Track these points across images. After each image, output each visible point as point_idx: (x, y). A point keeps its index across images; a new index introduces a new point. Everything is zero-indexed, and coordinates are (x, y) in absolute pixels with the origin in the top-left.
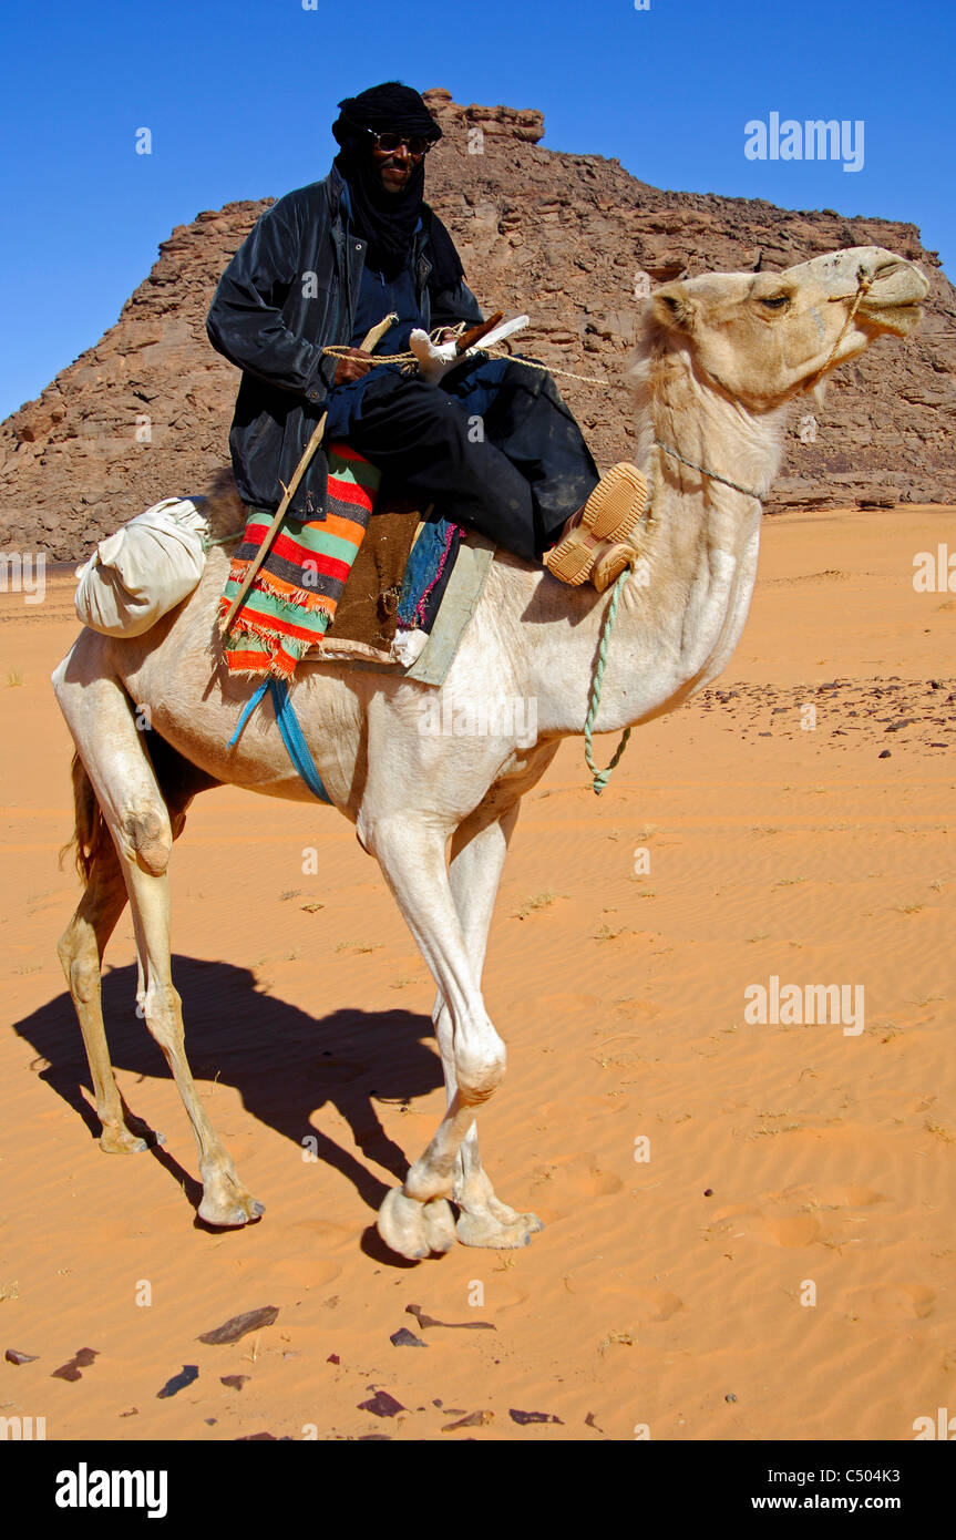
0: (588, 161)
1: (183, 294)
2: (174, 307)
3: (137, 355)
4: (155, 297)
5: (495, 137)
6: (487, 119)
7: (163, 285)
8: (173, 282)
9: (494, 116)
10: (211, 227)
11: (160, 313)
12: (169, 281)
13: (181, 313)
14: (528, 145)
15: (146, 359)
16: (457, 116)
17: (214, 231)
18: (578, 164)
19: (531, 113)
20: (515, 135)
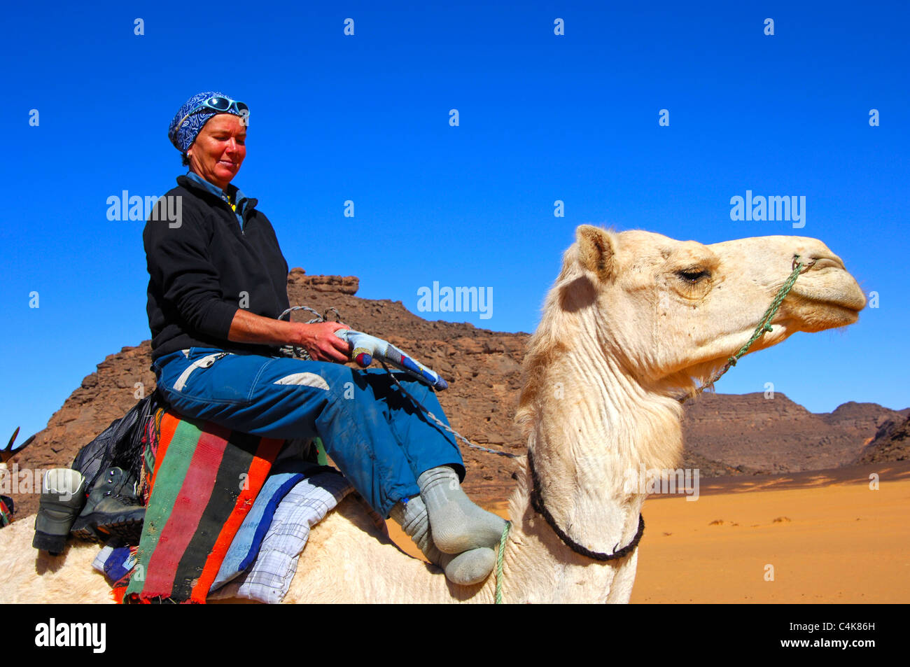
0: (380, 303)
1: (97, 393)
2: (90, 400)
3: (64, 427)
4: (80, 395)
5: (326, 293)
6: (322, 283)
7: (88, 388)
8: (94, 386)
9: (326, 281)
10: (126, 355)
11: (81, 404)
12: (91, 386)
13: (93, 403)
14: (346, 296)
15: (67, 428)
16: (305, 282)
17: (127, 357)
18: (374, 306)
19: (351, 278)
20: (340, 291)
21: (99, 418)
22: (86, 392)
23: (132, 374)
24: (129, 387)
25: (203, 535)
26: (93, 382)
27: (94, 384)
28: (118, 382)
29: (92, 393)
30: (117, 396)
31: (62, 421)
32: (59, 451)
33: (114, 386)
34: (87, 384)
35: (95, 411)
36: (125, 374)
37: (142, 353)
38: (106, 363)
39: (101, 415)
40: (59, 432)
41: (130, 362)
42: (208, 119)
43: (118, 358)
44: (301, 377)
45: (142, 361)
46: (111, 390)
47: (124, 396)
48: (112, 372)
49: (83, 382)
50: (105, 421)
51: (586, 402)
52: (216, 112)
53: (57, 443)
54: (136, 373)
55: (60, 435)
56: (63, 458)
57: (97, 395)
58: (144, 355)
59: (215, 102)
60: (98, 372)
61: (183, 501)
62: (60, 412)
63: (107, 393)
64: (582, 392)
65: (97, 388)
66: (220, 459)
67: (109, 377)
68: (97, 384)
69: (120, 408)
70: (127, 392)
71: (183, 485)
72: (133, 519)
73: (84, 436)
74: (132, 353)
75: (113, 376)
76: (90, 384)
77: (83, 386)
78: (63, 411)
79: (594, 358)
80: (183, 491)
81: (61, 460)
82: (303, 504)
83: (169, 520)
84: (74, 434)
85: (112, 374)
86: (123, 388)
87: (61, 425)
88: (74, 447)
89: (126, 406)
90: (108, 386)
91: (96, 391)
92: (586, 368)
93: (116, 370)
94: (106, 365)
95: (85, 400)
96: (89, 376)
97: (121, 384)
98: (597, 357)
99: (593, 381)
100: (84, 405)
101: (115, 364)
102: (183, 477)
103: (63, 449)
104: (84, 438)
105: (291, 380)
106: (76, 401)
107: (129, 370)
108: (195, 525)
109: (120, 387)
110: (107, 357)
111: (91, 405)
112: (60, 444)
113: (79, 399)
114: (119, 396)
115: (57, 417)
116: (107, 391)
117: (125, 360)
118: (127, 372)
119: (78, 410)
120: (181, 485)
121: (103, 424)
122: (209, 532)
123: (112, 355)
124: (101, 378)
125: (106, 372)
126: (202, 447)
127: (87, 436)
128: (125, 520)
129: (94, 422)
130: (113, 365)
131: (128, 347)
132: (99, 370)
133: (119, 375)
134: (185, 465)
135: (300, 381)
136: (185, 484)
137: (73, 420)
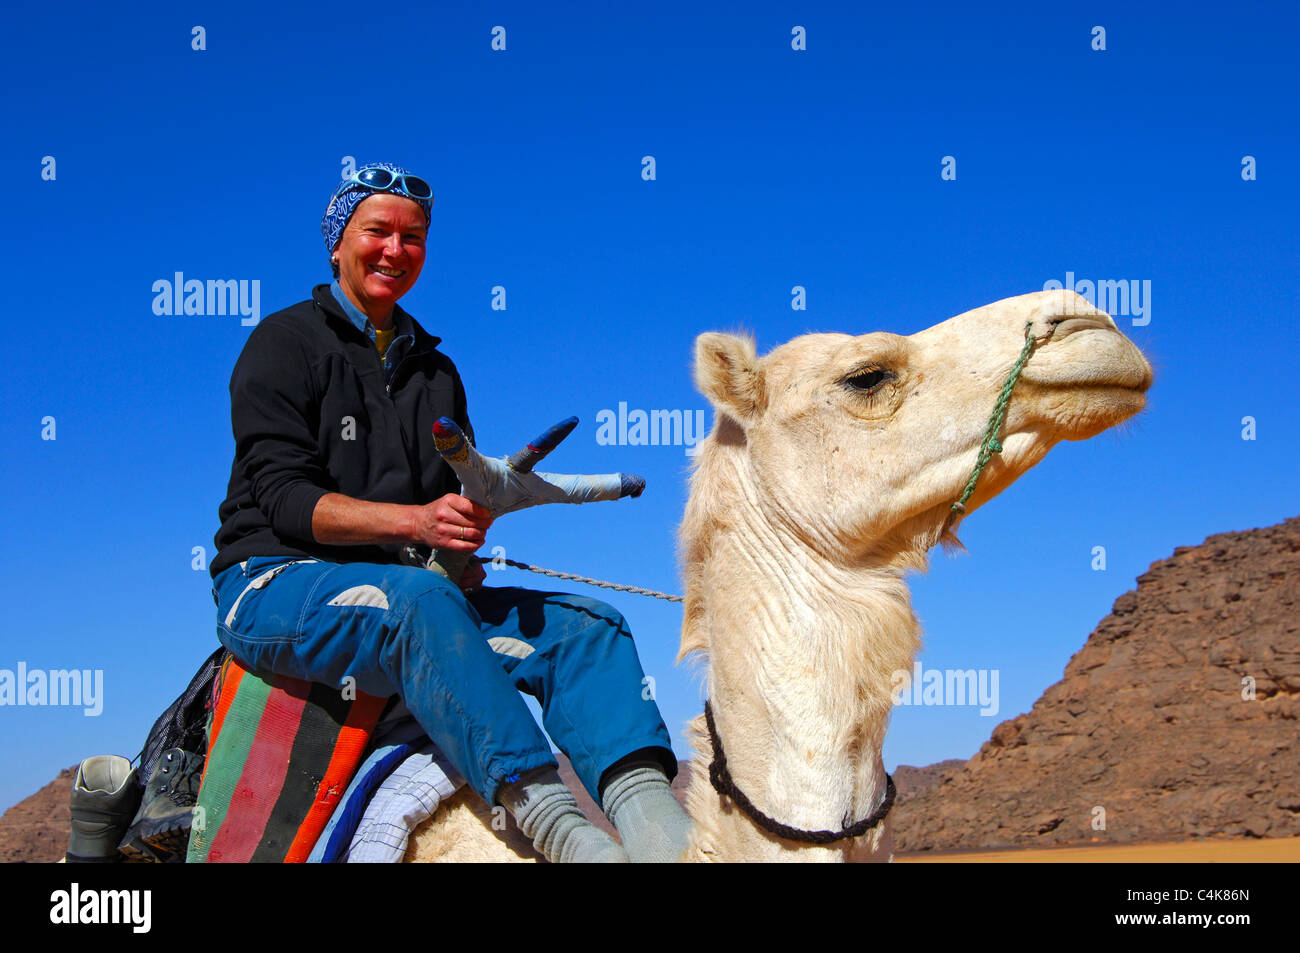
21: (1139, 662)
22: (1118, 621)
23: (1189, 591)
24: (1186, 612)
25: (270, 846)
26: (1129, 605)
27: (1130, 608)
28: (1168, 603)
29: (1127, 623)
30: (1168, 626)
31: (1085, 668)
32: (1079, 714)
33: (1163, 610)
34: (1120, 608)
35: (1133, 651)
36: (1179, 591)
37: (1205, 556)
38: (1149, 574)
39: (1142, 657)
40: (1080, 684)
41: (1187, 570)
42: (359, 202)
43: (1171, 566)
44: (357, 594)
45: (1204, 569)
46: (1158, 617)
47: (1177, 626)
48: (1160, 588)
49: (1115, 605)
50: (1148, 666)
51: (764, 604)
52: (370, 192)
53: (1076, 701)
54: (1196, 588)
55: (1081, 688)
56: (1085, 724)
57: (1136, 626)
58: (1209, 558)
59: (370, 176)
60: (1138, 590)
61: (243, 795)
62: (1082, 653)
63: (1150, 622)
64: (756, 590)
65: (1135, 614)
66: (296, 727)
67: (1154, 596)
68: (1135, 608)
69: (1172, 645)
70: (1181, 620)
71: (244, 771)
72: (180, 828)
73: (1117, 690)
74: (1189, 557)
75: (1160, 595)
76: (1125, 608)
77: (1115, 612)
78: (1086, 652)
79: (762, 535)
80: (244, 780)
81: (1082, 728)
82: (404, 790)
83: (223, 826)
84: (1102, 687)
85: (1159, 592)
86: (1178, 613)
87: (1082, 673)
88: (1102, 708)
89: (1181, 642)
90: (1153, 610)
91: (1135, 619)
92: (755, 553)
93: (1165, 585)
94: (1150, 578)
95: (1118, 634)
96: (1123, 596)
97: (1173, 607)
98: (765, 533)
99: (769, 570)
100: (1117, 641)
101: (1164, 574)
102: (244, 759)
103: (1084, 712)
104: (1117, 694)
105: (347, 598)
106: (1105, 636)
107: (1184, 584)
108: (260, 832)
109: (1172, 612)
110: (1152, 565)
111: (1127, 642)
112: (1082, 703)
113: (1109, 633)
114: (1171, 627)
115: (1078, 662)
116: (1152, 618)
117: (1180, 567)
118: (1181, 587)
119: (1106, 650)
120: (241, 771)
121: (1144, 672)
122: (279, 840)
123: (1159, 562)
124: (1143, 599)
125: (1150, 588)
126: (272, 711)
127: (1121, 691)
128: (169, 829)
129: (1132, 667)
130: (1161, 576)
131: (1183, 548)
132: (1141, 586)
133: (1169, 593)
134: (248, 738)
135: (357, 599)
136: (246, 769)
137: (1100, 665)
